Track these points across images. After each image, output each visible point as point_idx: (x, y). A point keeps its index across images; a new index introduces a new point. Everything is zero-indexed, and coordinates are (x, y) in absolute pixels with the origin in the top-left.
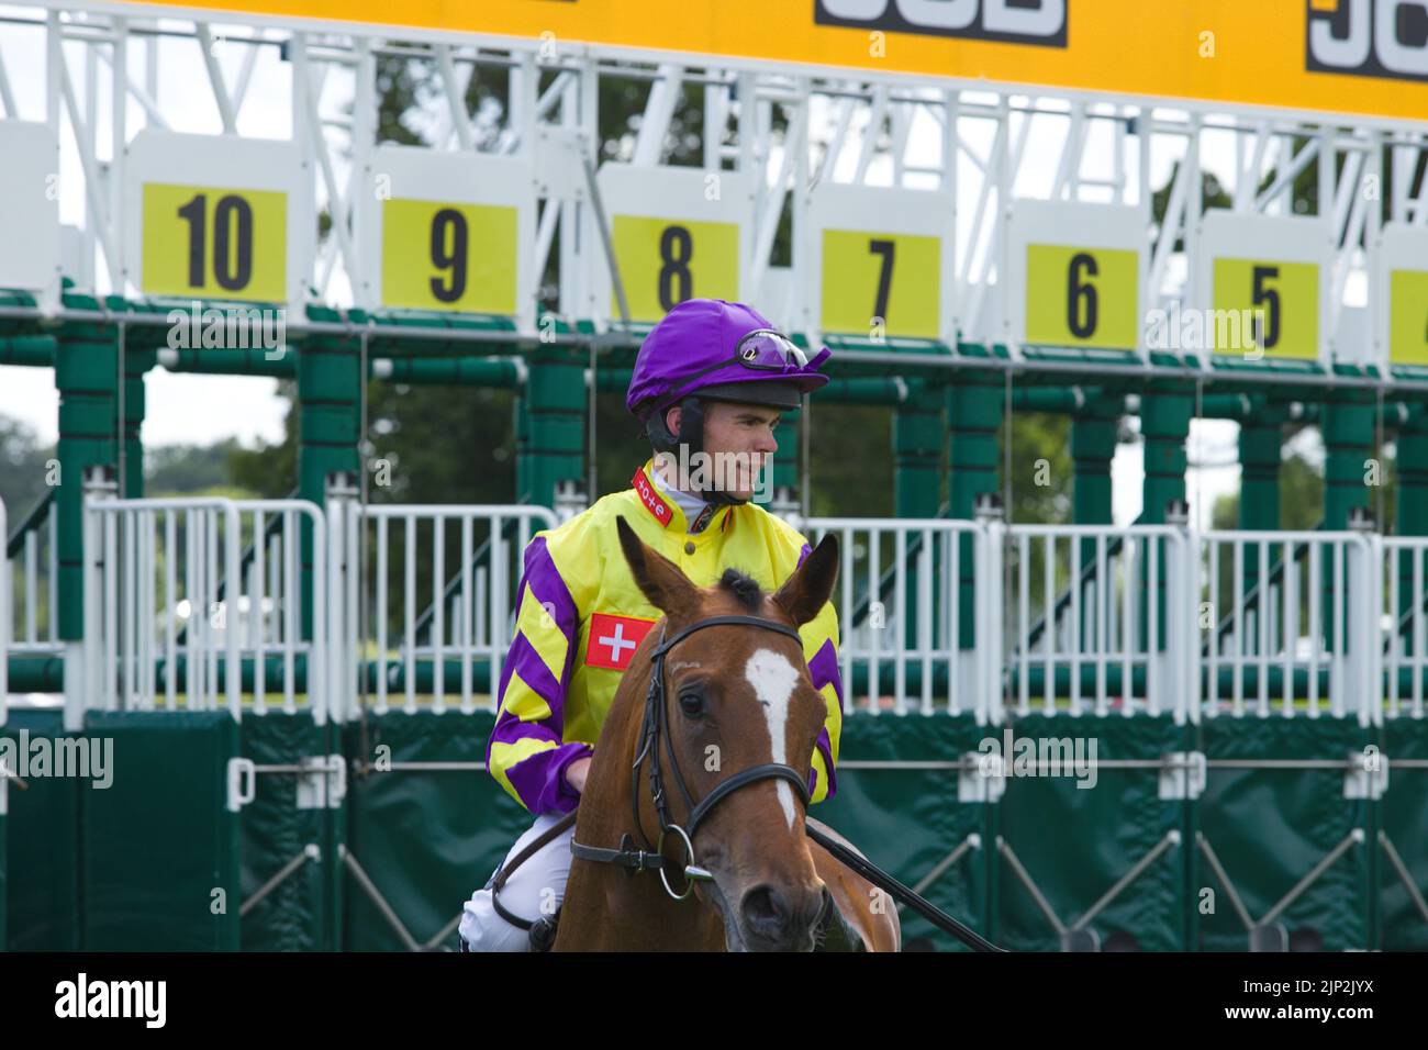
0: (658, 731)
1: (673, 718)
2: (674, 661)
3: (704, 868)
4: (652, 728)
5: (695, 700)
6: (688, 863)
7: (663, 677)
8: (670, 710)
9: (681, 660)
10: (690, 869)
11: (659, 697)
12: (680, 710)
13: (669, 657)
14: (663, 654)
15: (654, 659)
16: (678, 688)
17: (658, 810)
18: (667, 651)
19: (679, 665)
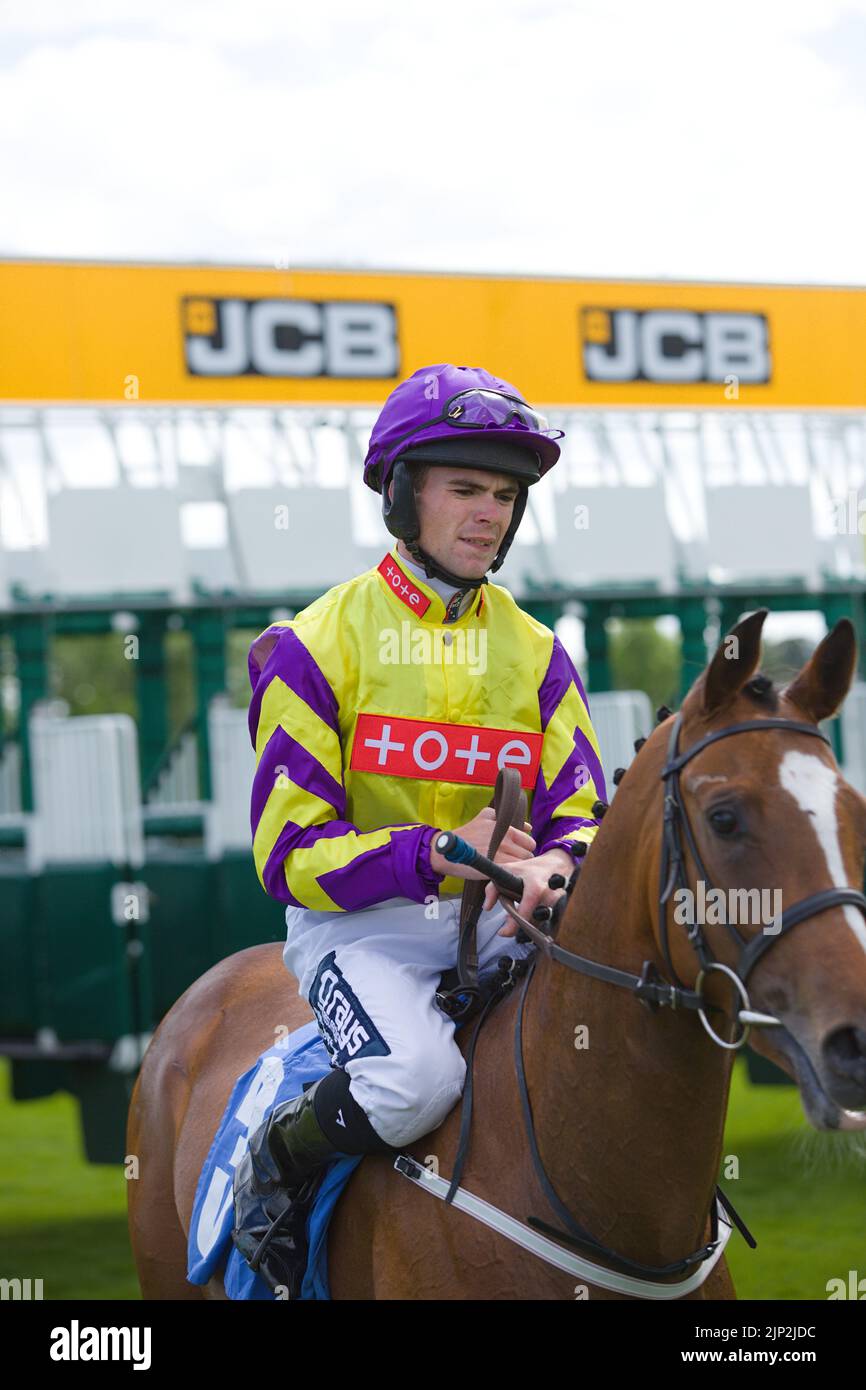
0: (683, 857)
1: (702, 840)
2: (694, 776)
3: (767, 1013)
4: (675, 855)
5: (727, 817)
6: (742, 1007)
7: (679, 793)
8: (696, 833)
9: (704, 773)
10: (748, 1016)
11: (678, 818)
12: (710, 831)
13: (687, 772)
14: (678, 772)
15: (665, 778)
16: (704, 807)
17: (696, 948)
18: (683, 766)
19: (702, 779)
